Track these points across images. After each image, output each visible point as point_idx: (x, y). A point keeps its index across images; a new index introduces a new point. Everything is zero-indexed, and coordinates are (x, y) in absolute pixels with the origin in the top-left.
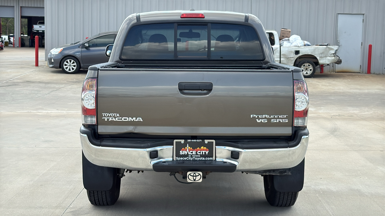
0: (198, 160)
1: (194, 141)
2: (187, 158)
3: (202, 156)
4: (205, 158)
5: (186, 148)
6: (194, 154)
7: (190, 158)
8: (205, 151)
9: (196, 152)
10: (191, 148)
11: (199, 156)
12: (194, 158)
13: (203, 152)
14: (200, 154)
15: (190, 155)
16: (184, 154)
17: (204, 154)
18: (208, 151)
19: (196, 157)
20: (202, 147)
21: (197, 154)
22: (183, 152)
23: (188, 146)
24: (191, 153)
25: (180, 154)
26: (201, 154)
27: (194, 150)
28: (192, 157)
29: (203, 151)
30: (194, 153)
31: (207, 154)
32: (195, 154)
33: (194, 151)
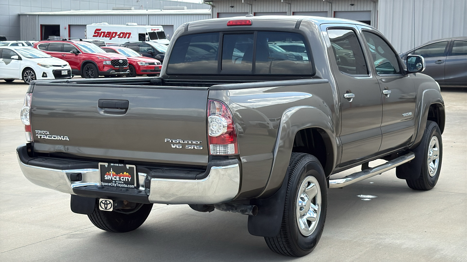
0: (121, 187)
1: (116, 165)
2: (112, 184)
3: (125, 183)
4: (127, 186)
5: (110, 172)
6: (117, 180)
7: (114, 184)
8: (127, 178)
9: (120, 178)
10: (115, 173)
11: (123, 182)
12: (117, 184)
13: (125, 179)
14: (123, 180)
15: (114, 180)
16: (108, 179)
17: (127, 180)
18: (130, 178)
19: (119, 183)
20: (125, 173)
21: (120, 180)
22: (107, 177)
23: (112, 171)
24: (115, 178)
25: (105, 178)
26: (125, 180)
27: (117, 175)
28: (115, 183)
29: (126, 177)
30: (117, 178)
31: (130, 181)
32: (119, 180)
33: (117, 177)
